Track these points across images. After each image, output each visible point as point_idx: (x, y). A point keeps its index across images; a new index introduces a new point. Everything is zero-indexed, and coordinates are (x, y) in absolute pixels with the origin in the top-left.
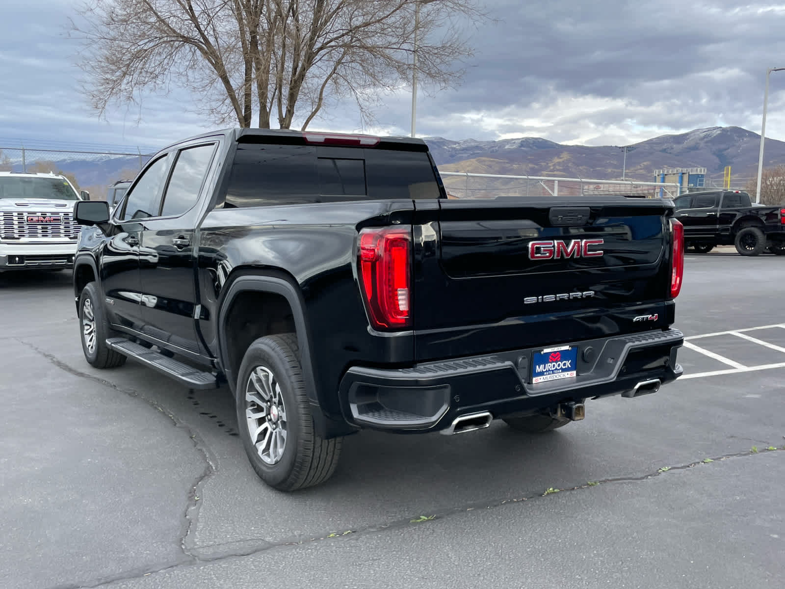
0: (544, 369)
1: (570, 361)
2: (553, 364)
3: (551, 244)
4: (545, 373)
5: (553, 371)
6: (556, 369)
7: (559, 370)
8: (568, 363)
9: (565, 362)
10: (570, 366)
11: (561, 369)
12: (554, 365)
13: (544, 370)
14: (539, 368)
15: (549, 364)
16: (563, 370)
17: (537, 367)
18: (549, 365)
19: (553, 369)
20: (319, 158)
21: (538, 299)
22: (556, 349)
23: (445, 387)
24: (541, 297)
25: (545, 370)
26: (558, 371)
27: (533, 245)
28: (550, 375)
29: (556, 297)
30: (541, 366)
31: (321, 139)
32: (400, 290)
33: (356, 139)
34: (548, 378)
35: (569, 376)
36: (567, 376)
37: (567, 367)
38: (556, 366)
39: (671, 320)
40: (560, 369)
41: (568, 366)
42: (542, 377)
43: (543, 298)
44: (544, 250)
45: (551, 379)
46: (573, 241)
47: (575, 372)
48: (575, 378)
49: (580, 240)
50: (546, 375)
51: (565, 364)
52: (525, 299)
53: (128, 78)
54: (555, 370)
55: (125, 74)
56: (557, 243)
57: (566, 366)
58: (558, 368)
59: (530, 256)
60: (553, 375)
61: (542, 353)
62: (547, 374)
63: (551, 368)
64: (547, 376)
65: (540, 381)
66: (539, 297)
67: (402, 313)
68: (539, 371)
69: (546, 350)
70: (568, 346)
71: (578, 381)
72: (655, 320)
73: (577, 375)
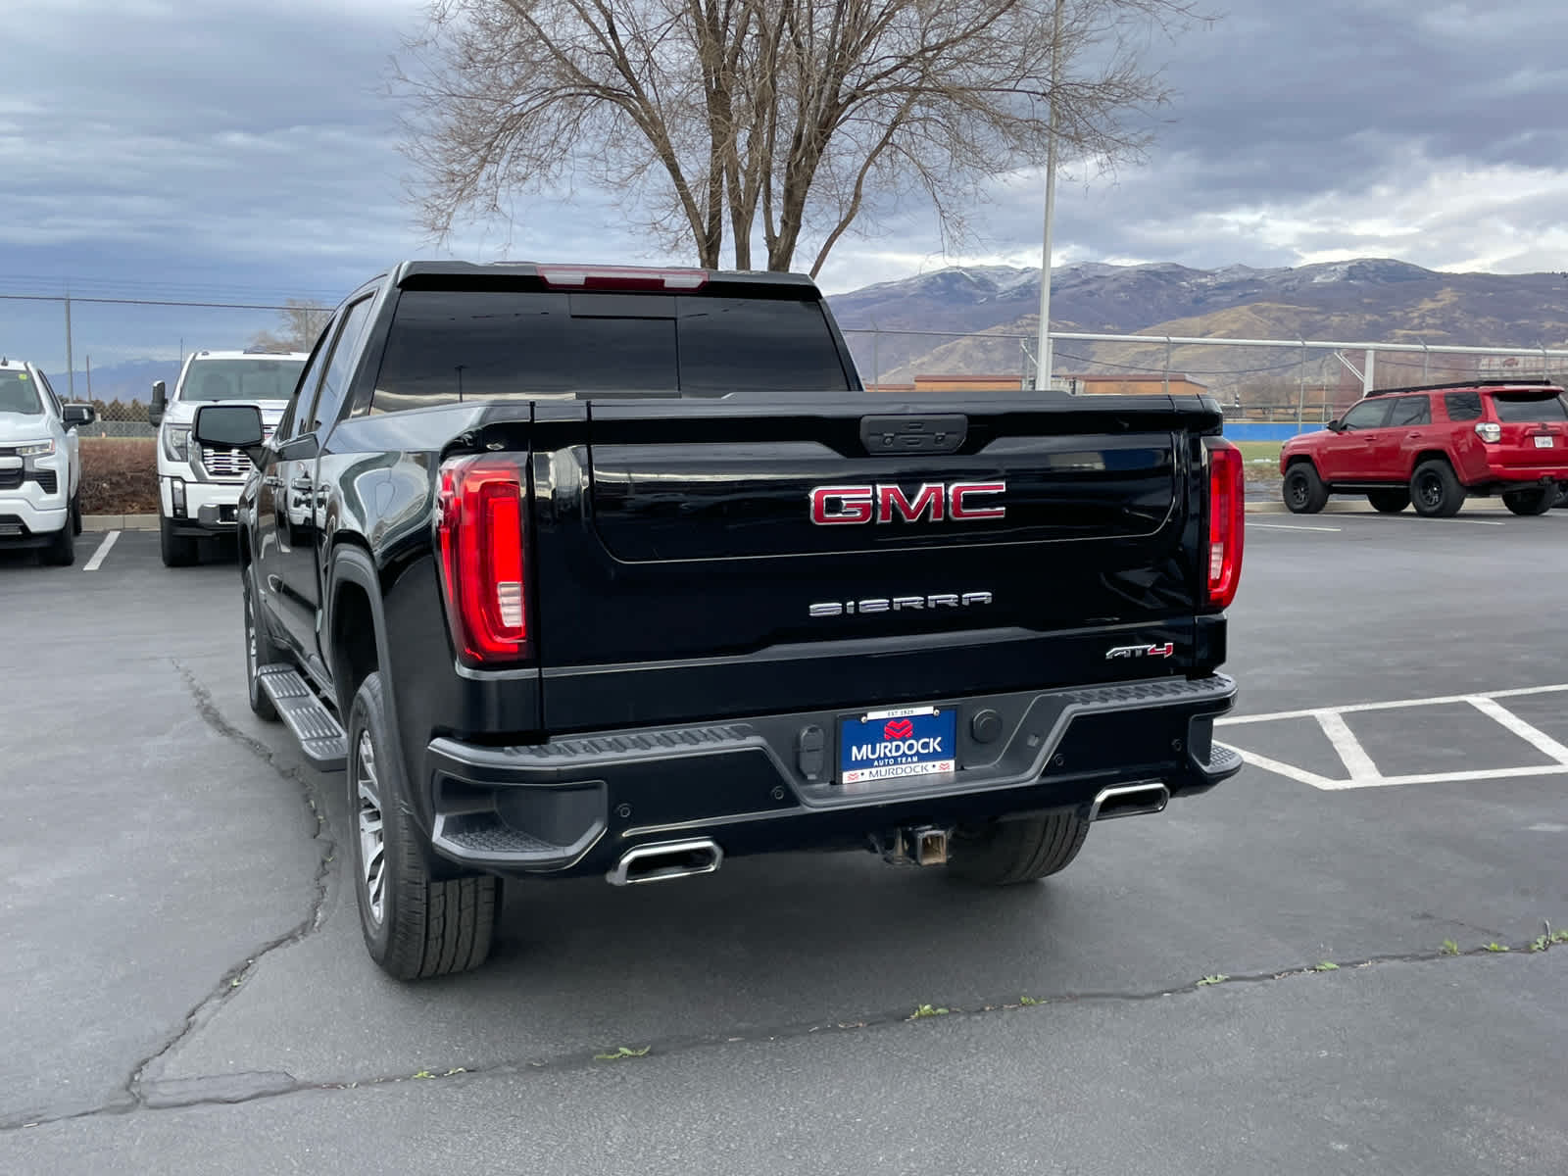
0: (873, 752)
1: (939, 739)
2: (895, 743)
3: (868, 491)
4: (876, 763)
5: (895, 758)
6: (904, 755)
7: (911, 756)
8: (934, 744)
9: (927, 740)
10: (939, 750)
11: (918, 753)
12: (898, 748)
13: (871, 756)
14: (859, 752)
15: (883, 745)
16: (922, 758)
17: (855, 749)
18: (886, 747)
19: (894, 754)
20: (573, 317)
21: (844, 608)
22: (899, 713)
23: (595, 787)
24: (852, 603)
25: (876, 755)
26: (909, 759)
27: (820, 494)
28: (887, 768)
29: (891, 604)
30: (865, 747)
31: (578, 278)
32: (502, 586)
33: (656, 277)
34: (883, 773)
35: (937, 770)
36: (931, 770)
37: (931, 750)
38: (904, 747)
39: (1219, 656)
40: (914, 755)
41: (934, 748)
42: (866, 771)
43: (856, 606)
44: (848, 506)
45: (892, 776)
46: (924, 487)
47: (951, 763)
48: (952, 775)
49: (942, 485)
50: (879, 766)
51: (925, 746)
52: (811, 607)
53: (489, 168)
54: (901, 756)
55: (484, 160)
56: (883, 490)
57: (929, 748)
58: (907, 752)
59: (812, 517)
60: (895, 767)
61: (863, 719)
62: (881, 764)
63: (890, 751)
64: (879, 769)
65: (861, 779)
66: (848, 604)
67: (512, 632)
68: (859, 758)
69: (873, 716)
70: (932, 708)
71: (960, 780)
72: (1166, 656)
73: (959, 767)
